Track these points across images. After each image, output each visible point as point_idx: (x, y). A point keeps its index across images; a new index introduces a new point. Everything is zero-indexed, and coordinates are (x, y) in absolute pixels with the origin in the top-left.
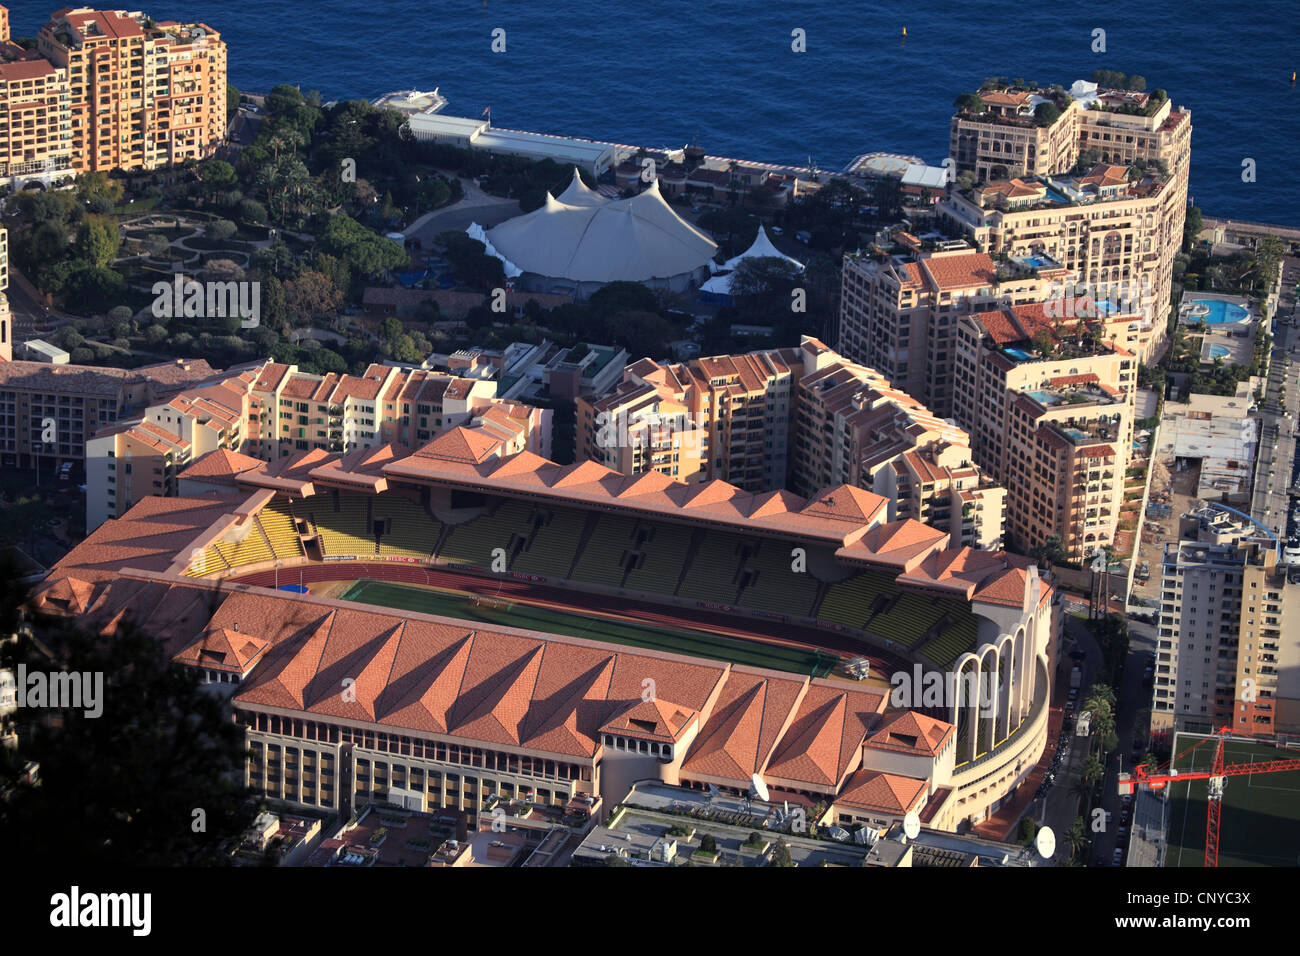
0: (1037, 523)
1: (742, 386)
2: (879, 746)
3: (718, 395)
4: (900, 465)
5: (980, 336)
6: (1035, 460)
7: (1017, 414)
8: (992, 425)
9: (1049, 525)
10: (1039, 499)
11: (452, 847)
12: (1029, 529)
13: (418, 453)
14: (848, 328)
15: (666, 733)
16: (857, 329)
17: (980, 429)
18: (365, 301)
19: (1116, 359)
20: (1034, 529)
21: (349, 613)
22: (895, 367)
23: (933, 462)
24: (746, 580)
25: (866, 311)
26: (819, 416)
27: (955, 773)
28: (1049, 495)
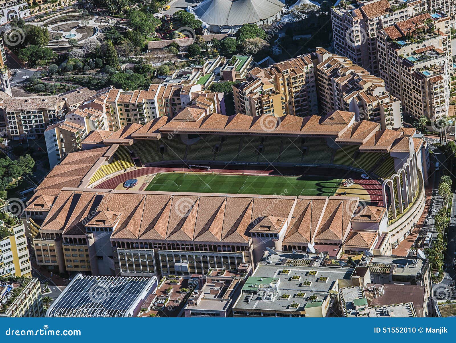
0: (417, 109)
1: (295, 72)
2: (357, 221)
3: (286, 77)
4: (359, 97)
5: (386, 37)
6: (412, 85)
7: (403, 67)
8: (395, 72)
9: (421, 110)
10: (416, 100)
11: (196, 293)
12: (414, 111)
13: (173, 120)
14: (336, 36)
15: (275, 230)
16: (340, 36)
17: (391, 73)
18: (149, 48)
19: (441, 38)
20: (416, 111)
21: (151, 196)
22: (356, 51)
23: (370, 94)
24: (305, 151)
25: (342, 29)
26: (326, 79)
27: (389, 225)
28: (419, 98)
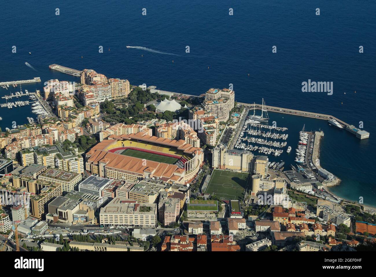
0: (206, 143)
2: (176, 172)
3: (171, 128)
6: (205, 136)
15: (151, 171)
19: (216, 124)
24: (170, 150)
27: (185, 175)
